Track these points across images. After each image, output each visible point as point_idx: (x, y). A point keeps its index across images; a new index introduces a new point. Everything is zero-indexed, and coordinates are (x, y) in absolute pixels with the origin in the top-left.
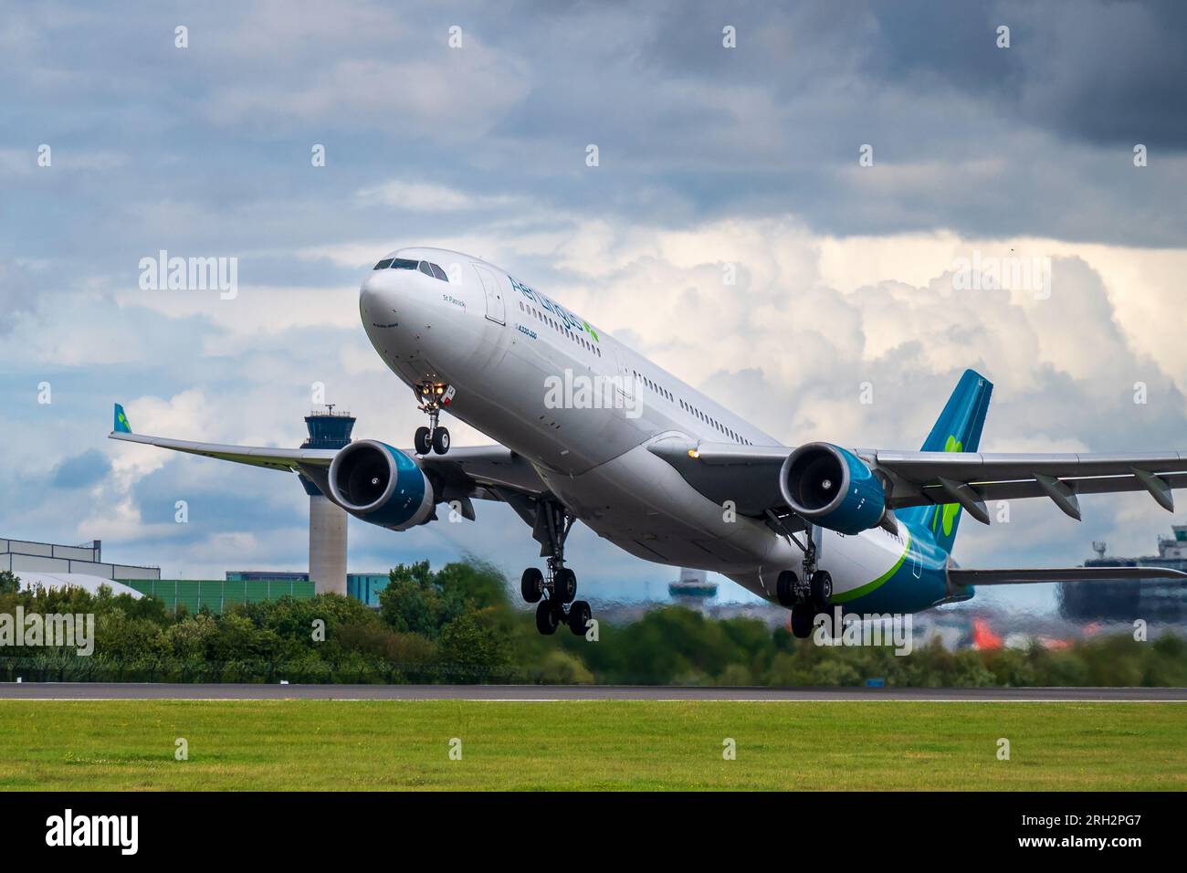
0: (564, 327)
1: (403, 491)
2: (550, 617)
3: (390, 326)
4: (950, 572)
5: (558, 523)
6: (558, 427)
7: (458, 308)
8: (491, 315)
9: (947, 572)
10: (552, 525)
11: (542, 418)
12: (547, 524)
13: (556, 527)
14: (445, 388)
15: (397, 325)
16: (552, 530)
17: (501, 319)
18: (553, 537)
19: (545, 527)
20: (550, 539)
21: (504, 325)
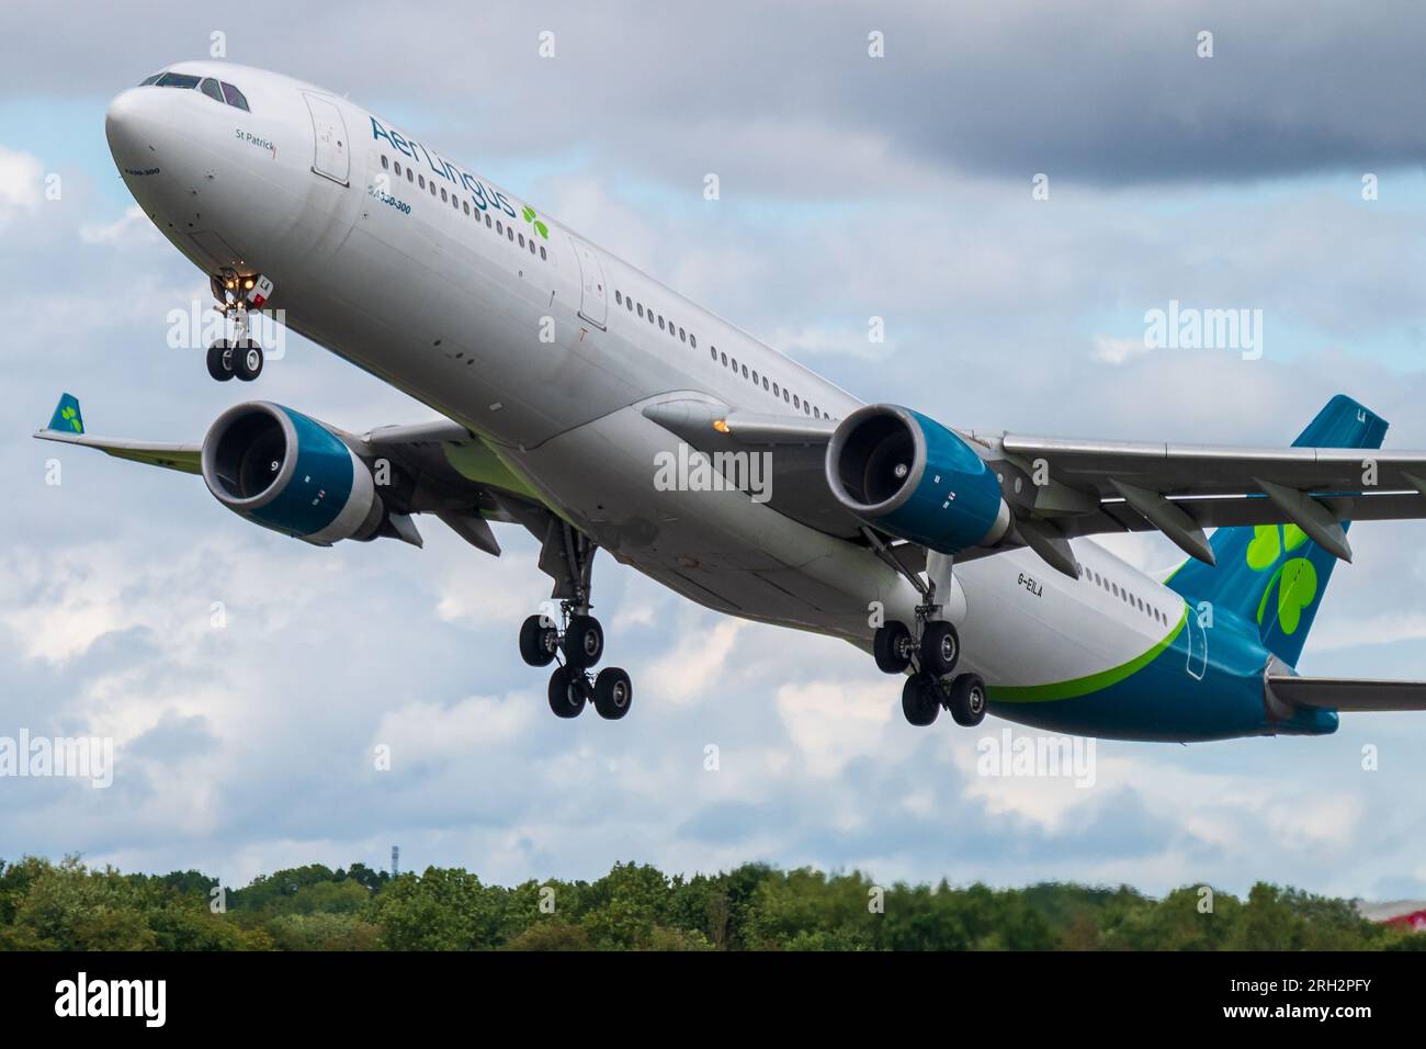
0: (472, 206)
1: (307, 479)
2: (570, 693)
3: (148, 173)
4: (1271, 681)
5: (580, 549)
6: (470, 362)
7: (260, 153)
8: (322, 167)
9: (1266, 681)
10: (571, 551)
11: (437, 343)
12: (566, 552)
13: (577, 555)
14: (255, 279)
15: (157, 171)
16: (572, 559)
17: (341, 176)
18: (574, 568)
19: (562, 554)
20: (571, 576)
21: (347, 186)
